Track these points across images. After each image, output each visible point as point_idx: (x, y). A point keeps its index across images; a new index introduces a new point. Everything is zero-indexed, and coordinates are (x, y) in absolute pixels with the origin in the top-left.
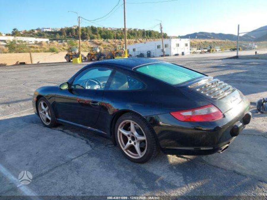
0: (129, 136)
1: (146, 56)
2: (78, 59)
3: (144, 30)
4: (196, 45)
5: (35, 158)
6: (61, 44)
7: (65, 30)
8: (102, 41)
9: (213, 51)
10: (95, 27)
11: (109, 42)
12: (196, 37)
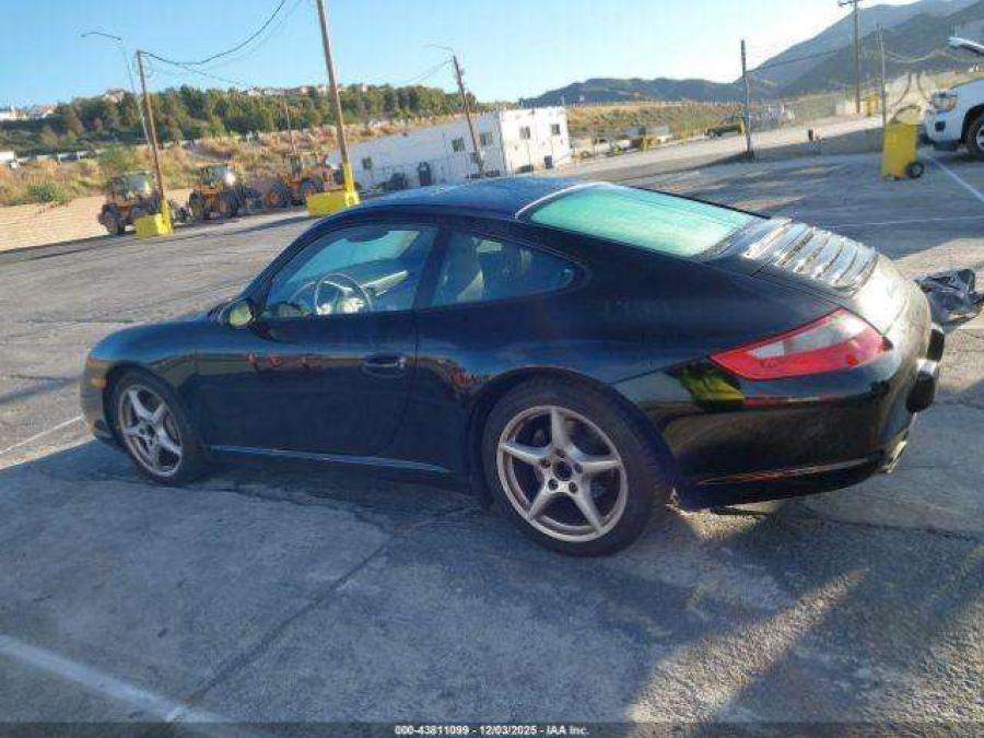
0: (544, 463)
1: (417, 182)
2: (158, 218)
3: (387, 86)
4: (584, 129)
5: (181, 603)
6: (69, 166)
7: (75, 110)
8: (236, 142)
9: (649, 142)
10: (198, 92)
11: (264, 144)
12: (582, 99)
